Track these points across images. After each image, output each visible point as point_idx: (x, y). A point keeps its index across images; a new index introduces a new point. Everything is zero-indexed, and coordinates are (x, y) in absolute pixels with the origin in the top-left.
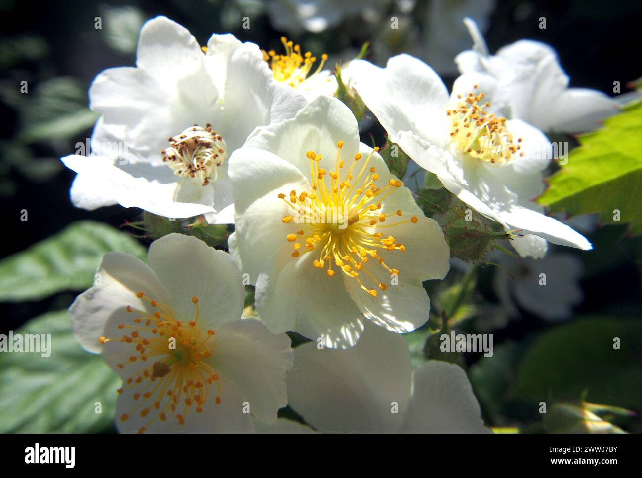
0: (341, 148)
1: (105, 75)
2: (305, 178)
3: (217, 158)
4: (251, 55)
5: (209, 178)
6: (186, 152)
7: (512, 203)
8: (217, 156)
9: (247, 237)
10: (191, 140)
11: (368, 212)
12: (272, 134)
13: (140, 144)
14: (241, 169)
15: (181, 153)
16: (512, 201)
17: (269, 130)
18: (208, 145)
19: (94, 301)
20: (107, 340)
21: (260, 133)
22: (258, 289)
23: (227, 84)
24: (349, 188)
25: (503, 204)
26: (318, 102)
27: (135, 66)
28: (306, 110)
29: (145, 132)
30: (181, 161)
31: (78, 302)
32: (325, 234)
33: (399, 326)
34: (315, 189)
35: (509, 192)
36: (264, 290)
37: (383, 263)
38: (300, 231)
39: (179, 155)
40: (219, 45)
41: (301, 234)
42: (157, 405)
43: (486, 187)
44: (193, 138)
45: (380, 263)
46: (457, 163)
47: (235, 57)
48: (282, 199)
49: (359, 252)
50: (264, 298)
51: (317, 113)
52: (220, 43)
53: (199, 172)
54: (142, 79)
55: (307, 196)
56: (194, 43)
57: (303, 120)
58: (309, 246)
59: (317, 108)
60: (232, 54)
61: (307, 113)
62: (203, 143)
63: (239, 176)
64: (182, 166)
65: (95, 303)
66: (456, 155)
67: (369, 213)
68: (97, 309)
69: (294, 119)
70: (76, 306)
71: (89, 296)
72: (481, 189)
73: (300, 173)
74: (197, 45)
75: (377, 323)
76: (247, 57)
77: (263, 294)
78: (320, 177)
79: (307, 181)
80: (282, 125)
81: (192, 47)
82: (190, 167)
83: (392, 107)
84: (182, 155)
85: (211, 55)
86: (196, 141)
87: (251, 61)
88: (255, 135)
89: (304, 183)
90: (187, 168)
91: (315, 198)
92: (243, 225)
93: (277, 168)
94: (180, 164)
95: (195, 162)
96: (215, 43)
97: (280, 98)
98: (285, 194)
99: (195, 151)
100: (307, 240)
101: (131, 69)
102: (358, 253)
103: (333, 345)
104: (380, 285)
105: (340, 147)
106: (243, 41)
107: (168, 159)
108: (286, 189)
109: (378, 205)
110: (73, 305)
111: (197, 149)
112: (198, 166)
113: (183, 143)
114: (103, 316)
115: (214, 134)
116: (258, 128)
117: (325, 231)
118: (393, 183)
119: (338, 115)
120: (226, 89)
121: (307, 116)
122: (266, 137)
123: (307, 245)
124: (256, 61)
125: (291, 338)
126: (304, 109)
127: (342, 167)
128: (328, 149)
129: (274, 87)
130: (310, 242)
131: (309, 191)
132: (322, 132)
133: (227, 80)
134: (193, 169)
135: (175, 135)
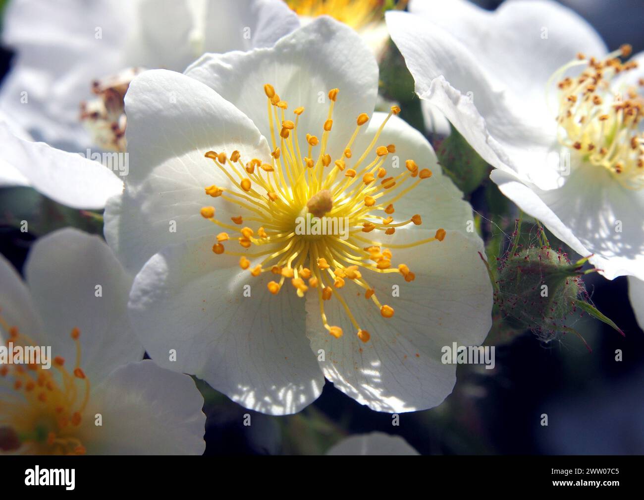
0: (334, 99)
2: (262, 139)
6: (114, 105)
9: (145, 207)
11: (367, 214)
12: (228, 66)
14: (147, 97)
15: (107, 106)
21: (209, 64)
22: (139, 283)
26: (316, 26)
28: (295, 36)
32: (279, 236)
33: (381, 401)
34: (277, 157)
36: (148, 288)
37: (374, 297)
38: (237, 216)
41: (238, 223)
45: (369, 295)
49: (333, 270)
50: (145, 299)
51: (311, 43)
55: (259, 165)
57: (286, 53)
58: (243, 241)
59: (312, 37)
61: (293, 41)
63: (142, 106)
67: (368, 216)
69: (271, 49)
73: (255, 127)
75: (343, 390)
77: (145, 292)
78: (284, 134)
79: (266, 143)
80: (249, 56)
88: (200, 64)
89: (259, 146)
91: (273, 170)
94: (104, 123)
100: (242, 230)
102: (330, 271)
103: (257, 406)
104: (360, 332)
105: (334, 97)
107: (87, 117)
109: (388, 205)
113: (112, 89)
116: (208, 54)
117: (283, 232)
118: (411, 166)
119: (345, 52)
121: (293, 46)
122: (217, 69)
123: (240, 239)
125: (204, 397)
126: (291, 34)
127: (330, 129)
130: (246, 233)
131: (266, 159)
134: (119, 132)
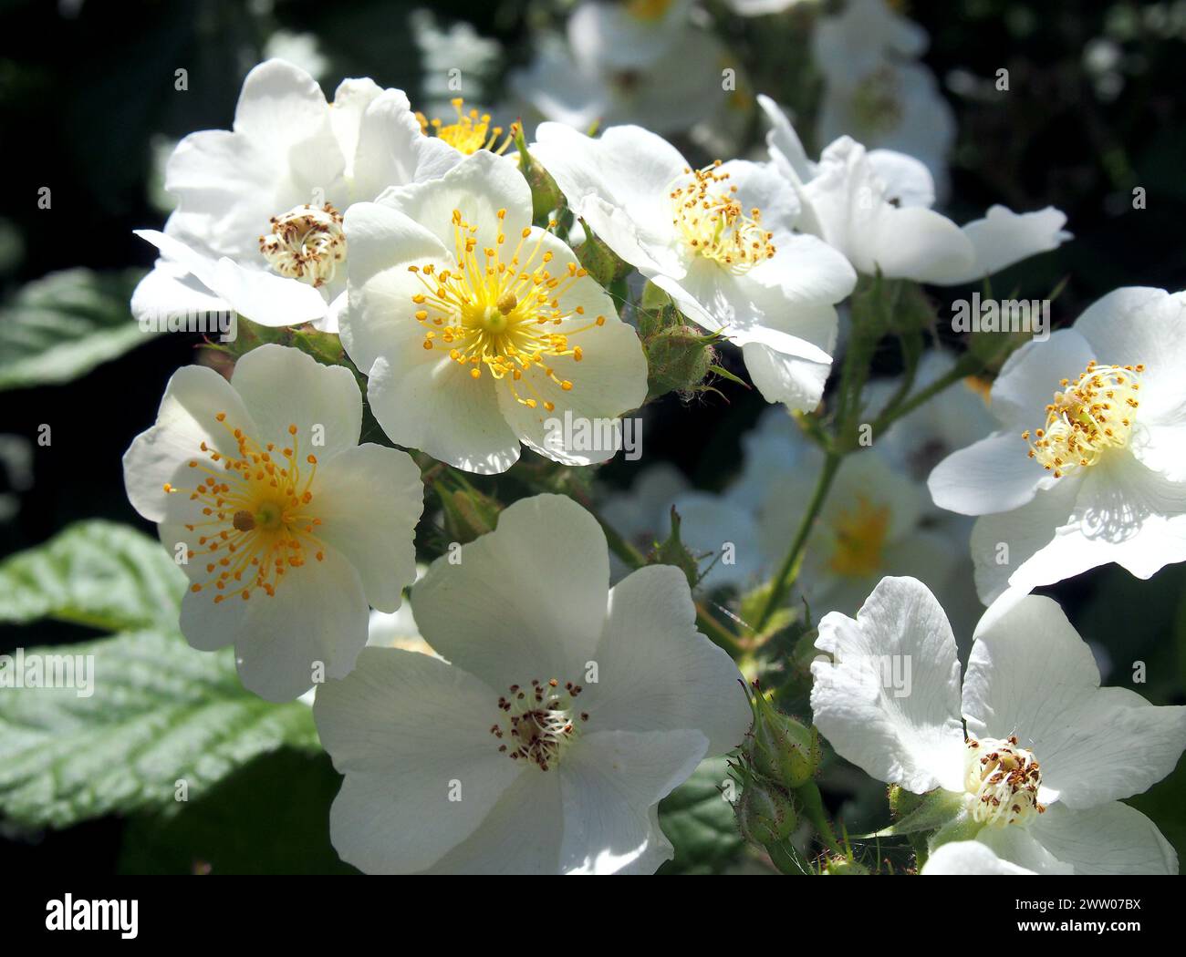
0: (502, 218)
1: (189, 141)
2: (448, 253)
3: (336, 246)
4: (393, 105)
5: (323, 279)
6: (292, 237)
7: (755, 323)
8: (335, 243)
9: (364, 316)
10: (301, 219)
12: (410, 196)
13: (228, 244)
14: (360, 225)
15: (286, 238)
16: (756, 319)
17: (406, 191)
18: (324, 229)
19: (156, 445)
20: (174, 490)
21: (393, 195)
23: (358, 149)
24: (513, 275)
25: (742, 323)
26: (476, 159)
27: (231, 129)
28: (459, 169)
29: (235, 226)
30: (285, 249)
31: (136, 446)
32: (473, 331)
33: (569, 459)
34: (462, 268)
35: (755, 309)
36: (380, 380)
37: (552, 375)
38: (437, 318)
39: (283, 242)
40: (351, 94)
41: (440, 324)
42: (238, 576)
43: (725, 302)
44: (303, 217)
45: (548, 374)
46: (682, 263)
47: (372, 109)
48: (413, 273)
49: (519, 357)
50: (379, 389)
51: (475, 173)
52: (353, 92)
53: (307, 263)
54: (239, 148)
55: (449, 275)
56: (317, 91)
57: (455, 183)
58: (447, 337)
59: (475, 167)
60: (368, 105)
61: (459, 172)
62: (318, 225)
63: (357, 234)
64: (287, 257)
65: (158, 448)
66: (683, 255)
68: (160, 458)
69: (442, 180)
70: (132, 452)
71: (150, 439)
72: (717, 303)
73: (442, 244)
74: (321, 94)
75: (538, 452)
76: (387, 107)
77: (378, 383)
78: (469, 249)
79: (452, 257)
80: (424, 187)
81: (314, 97)
82: (297, 256)
83: (584, 174)
84: (288, 243)
85: (339, 107)
86: (308, 222)
87: (393, 112)
88: (386, 196)
89: (447, 260)
90: (292, 258)
91: (461, 279)
92: (359, 300)
93: (407, 230)
94: (285, 253)
95: (304, 250)
96: (347, 91)
97: (427, 157)
98: (418, 266)
99: (306, 236)
100: (444, 329)
101: (226, 133)
102: (517, 358)
103: (473, 469)
104: (546, 404)
105: (501, 216)
106: (385, 87)
107: (267, 248)
108: (422, 263)
109: (553, 301)
110: (129, 450)
111: (308, 233)
112: (308, 254)
113: (289, 224)
114: (169, 468)
115: (333, 214)
116: (390, 188)
117: (475, 328)
118: (572, 267)
119: (504, 178)
120: (358, 156)
121: (459, 177)
122: (401, 199)
123: (444, 335)
124: (400, 111)
126: (456, 167)
127: (502, 243)
128: (487, 224)
129: (421, 143)
130: (448, 331)
131: (455, 270)
132: (481, 202)
133: (359, 144)
134: (301, 258)
135: (281, 213)
